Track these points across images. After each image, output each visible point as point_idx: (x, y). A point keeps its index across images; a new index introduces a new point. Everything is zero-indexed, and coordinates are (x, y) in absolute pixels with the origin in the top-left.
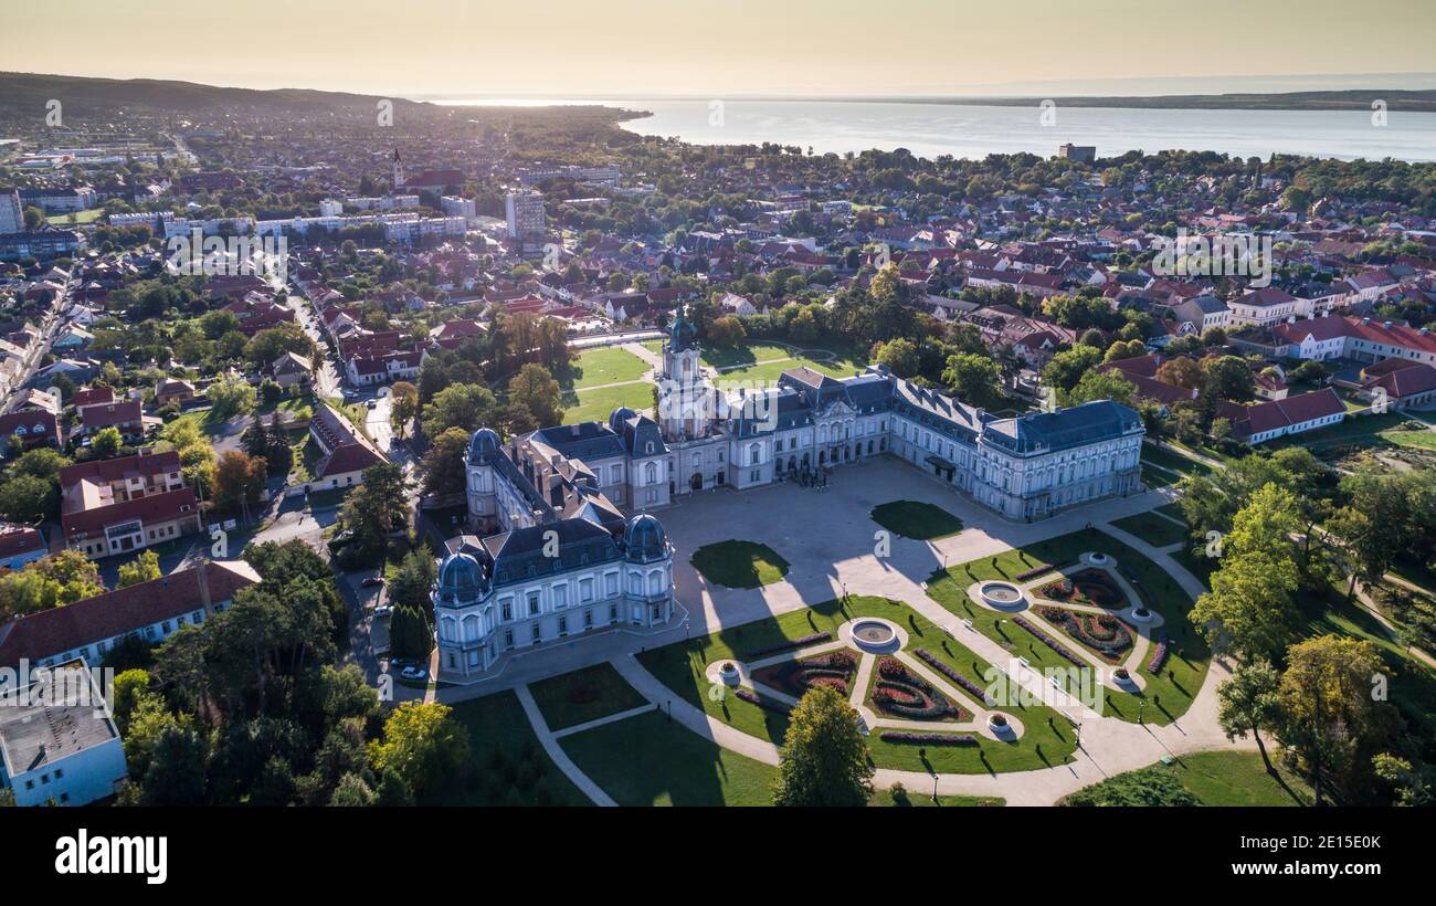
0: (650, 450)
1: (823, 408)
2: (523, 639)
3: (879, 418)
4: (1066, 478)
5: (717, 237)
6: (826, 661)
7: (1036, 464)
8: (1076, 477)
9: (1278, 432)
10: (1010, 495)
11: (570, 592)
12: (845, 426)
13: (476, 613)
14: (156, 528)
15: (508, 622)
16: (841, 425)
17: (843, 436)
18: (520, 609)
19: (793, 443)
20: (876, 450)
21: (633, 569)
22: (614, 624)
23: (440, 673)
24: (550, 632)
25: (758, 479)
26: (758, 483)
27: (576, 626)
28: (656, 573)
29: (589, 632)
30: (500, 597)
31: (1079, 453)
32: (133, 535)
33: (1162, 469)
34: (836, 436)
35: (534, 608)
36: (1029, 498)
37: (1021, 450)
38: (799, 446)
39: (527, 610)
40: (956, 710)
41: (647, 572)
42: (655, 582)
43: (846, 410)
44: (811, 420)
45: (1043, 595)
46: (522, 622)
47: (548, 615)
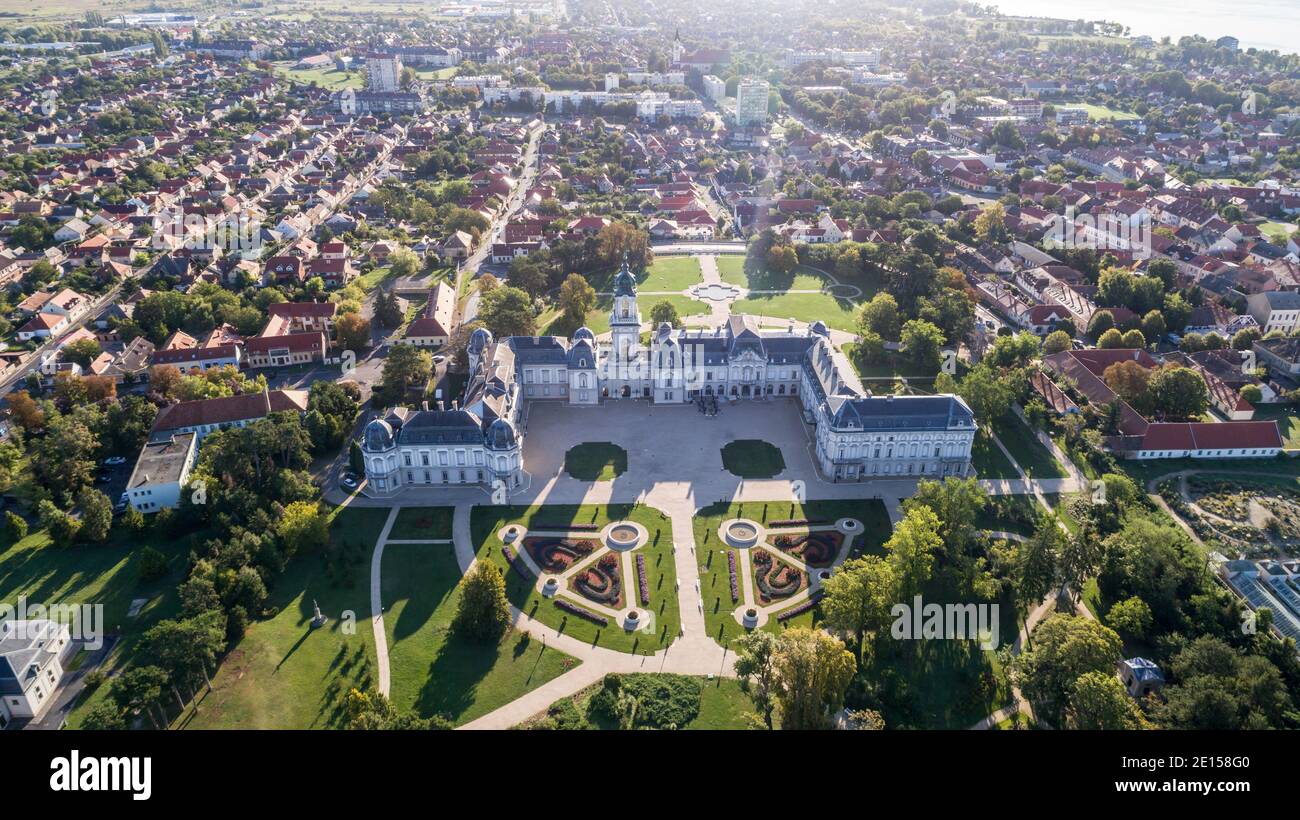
0: (582, 364)
1: (736, 354)
2: (419, 478)
3: (790, 368)
4: (883, 454)
5: (904, 143)
6: (574, 544)
7: (848, 438)
8: (895, 455)
9: (1177, 453)
10: (827, 457)
11: (450, 457)
12: (755, 370)
13: (381, 458)
14: (298, 355)
15: (409, 467)
16: (752, 369)
17: (754, 377)
18: (417, 460)
20: (788, 392)
21: (489, 452)
22: (480, 483)
23: (363, 489)
24: (437, 478)
25: (671, 398)
26: (671, 401)
27: (454, 478)
28: (502, 457)
29: (463, 484)
30: (403, 451)
31: (898, 437)
32: (285, 357)
33: (1016, 466)
34: (750, 377)
35: (426, 461)
36: (839, 464)
37: (836, 426)
38: (715, 378)
39: (421, 463)
40: (618, 601)
41: (498, 456)
42: (502, 463)
43: (757, 357)
44: (726, 361)
45: (773, 542)
46: (418, 468)
47: (435, 468)
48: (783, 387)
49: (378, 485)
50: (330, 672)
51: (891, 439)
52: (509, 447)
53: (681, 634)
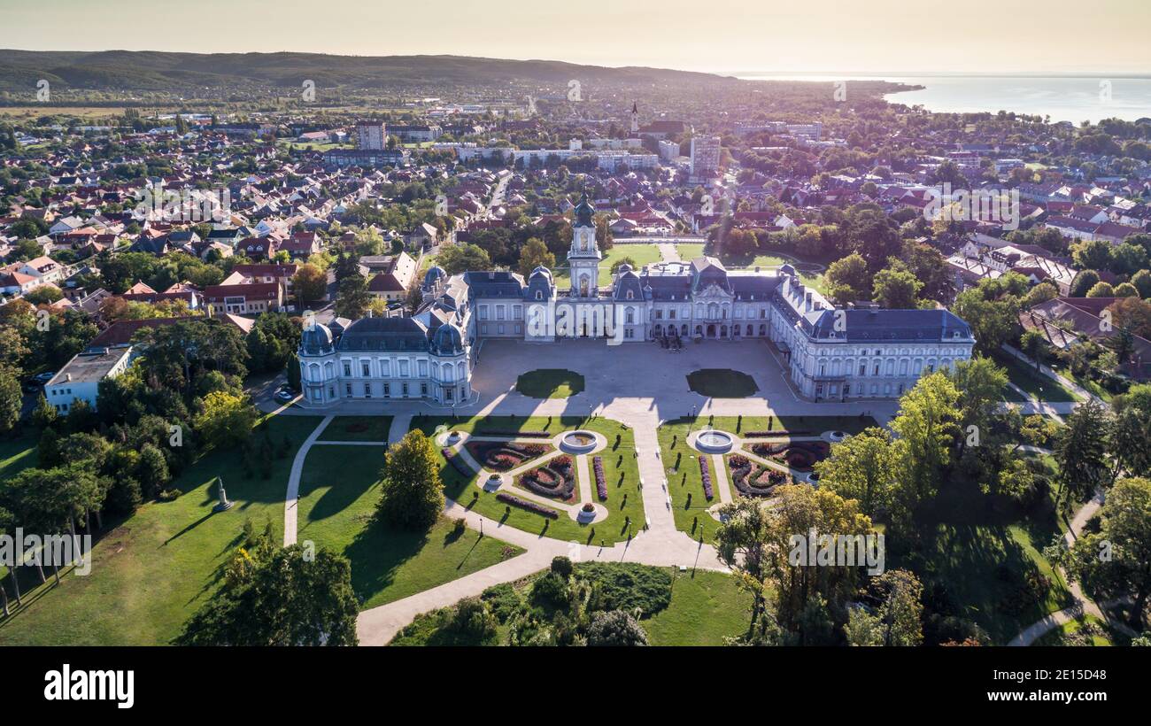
0: (539, 297)
1: (700, 289)
2: (358, 391)
3: (758, 306)
4: (870, 371)
7: (830, 352)
8: (882, 372)
10: (805, 376)
11: (392, 368)
12: (721, 306)
13: (319, 363)
14: (253, 303)
15: (348, 377)
16: (718, 306)
17: (720, 315)
18: (357, 372)
19: (672, 314)
20: (756, 333)
21: (434, 360)
22: (424, 398)
23: (299, 401)
24: (377, 392)
25: (631, 336)
26: (631, 340)
27: (396, 393)
28: (448, 365)
29: (406, 398)
30: (342, 358)
32: (240, 305)
34: (715, 315)
35: (366, 372)
36: (820, 382)
37: (814, 336)
38: (678, 317)
39: (361, 372)
40: (571, 496)
41: (443, 363)
42: (448, 372)
43: (723, 293)
44: (689, 297)
45: (751, 450)
46: (358, 380)
47: (377, 380)
48: (750, 327)
49: (313, 394)
50: (226, 551)
51: (878, 353)
52: (455, 353)
53: (645, 528)
